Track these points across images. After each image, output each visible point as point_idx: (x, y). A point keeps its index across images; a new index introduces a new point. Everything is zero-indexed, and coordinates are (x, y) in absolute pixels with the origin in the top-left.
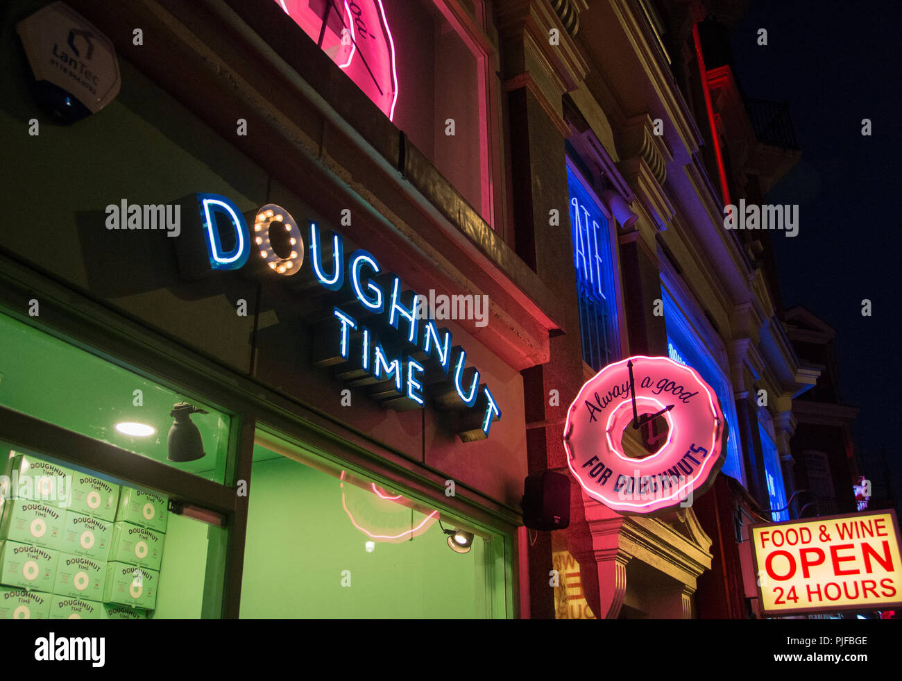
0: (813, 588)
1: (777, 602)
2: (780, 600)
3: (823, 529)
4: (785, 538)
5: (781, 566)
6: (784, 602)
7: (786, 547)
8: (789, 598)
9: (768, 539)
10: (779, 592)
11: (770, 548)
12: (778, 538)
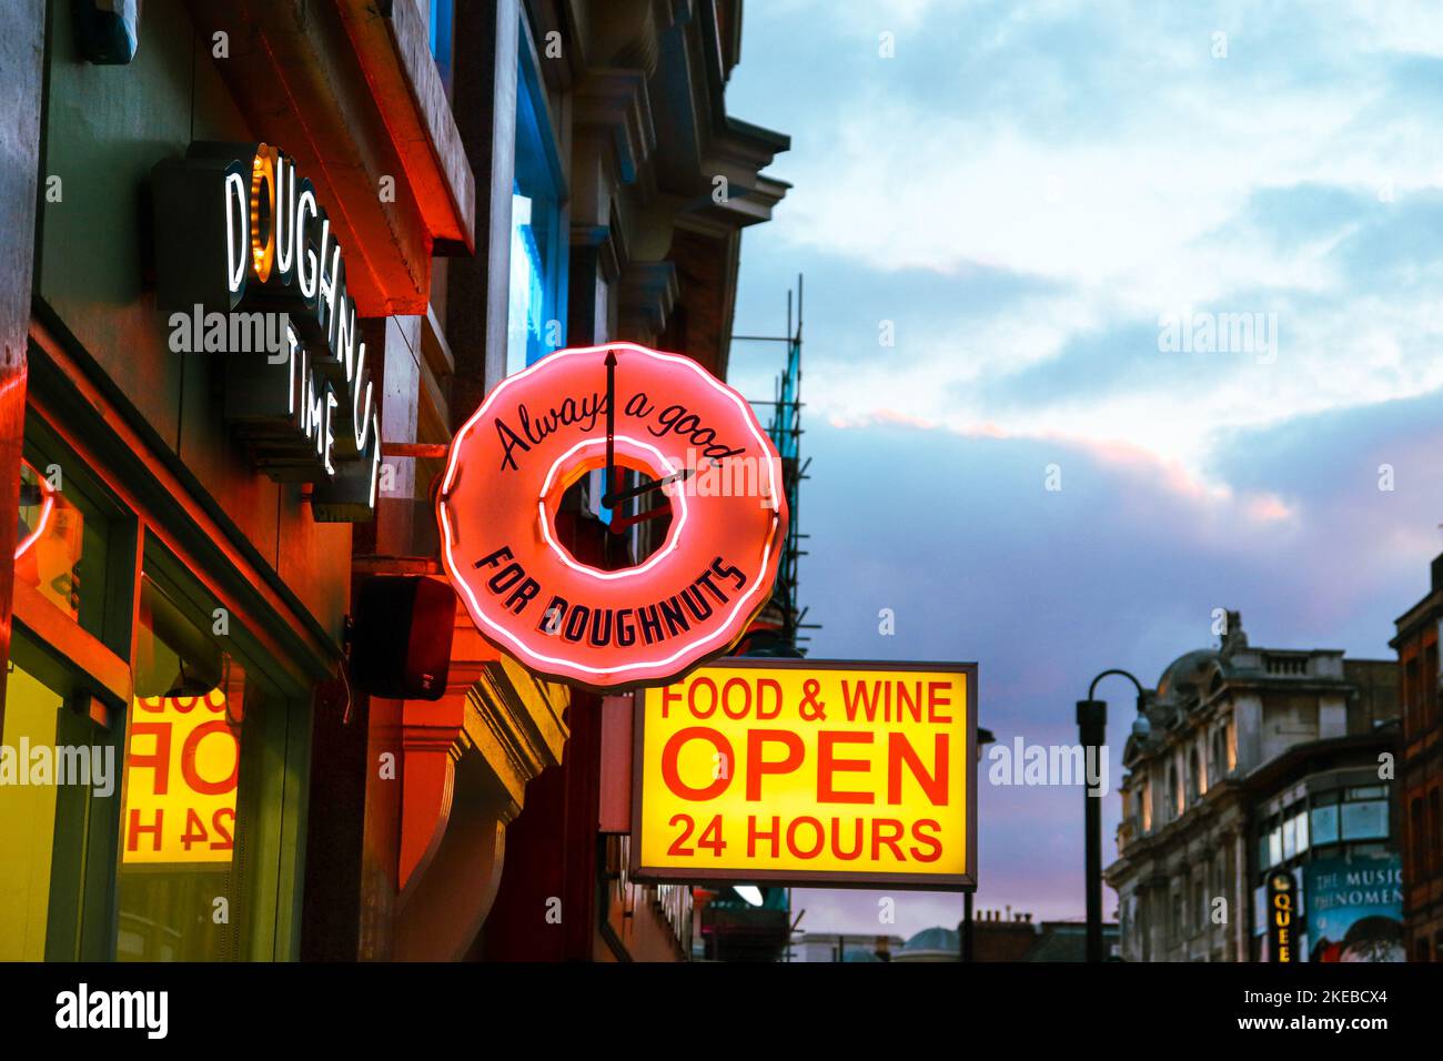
0: (764, 826)
1: (675, 850)
2: (685, 845)
3: (812, 688)
4: (720, 698)
5: (699, 763)
6: (689, 852)
7: (719, 722)
8: (703, 843)
9: (678, 697)
10: (682, 826)
11: (681, 717)
12: (703, 698)
